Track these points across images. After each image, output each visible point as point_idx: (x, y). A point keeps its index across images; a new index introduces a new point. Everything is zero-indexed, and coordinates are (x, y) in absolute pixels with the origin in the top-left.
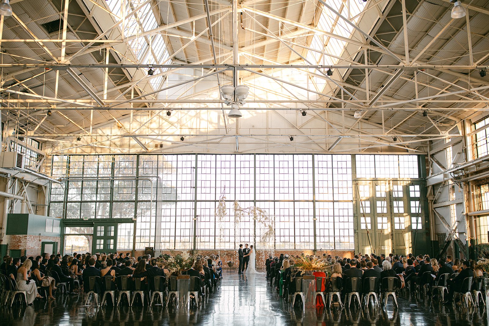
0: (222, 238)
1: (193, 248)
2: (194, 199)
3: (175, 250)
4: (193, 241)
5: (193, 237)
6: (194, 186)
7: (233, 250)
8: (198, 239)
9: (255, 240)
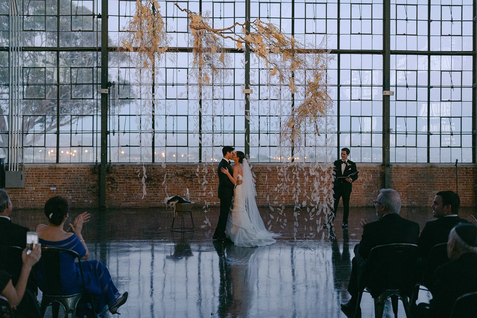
0: (169, 136)
1: (99, 161)
2: (100, 45)
3: (58, 166)
4: (99, 144)
5: (99, 135)
6: (100, 12)
7: (194, 166)
8: (112, 139)
9: (247, 142)
